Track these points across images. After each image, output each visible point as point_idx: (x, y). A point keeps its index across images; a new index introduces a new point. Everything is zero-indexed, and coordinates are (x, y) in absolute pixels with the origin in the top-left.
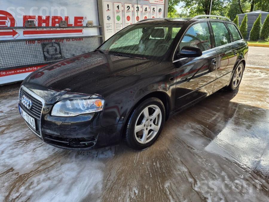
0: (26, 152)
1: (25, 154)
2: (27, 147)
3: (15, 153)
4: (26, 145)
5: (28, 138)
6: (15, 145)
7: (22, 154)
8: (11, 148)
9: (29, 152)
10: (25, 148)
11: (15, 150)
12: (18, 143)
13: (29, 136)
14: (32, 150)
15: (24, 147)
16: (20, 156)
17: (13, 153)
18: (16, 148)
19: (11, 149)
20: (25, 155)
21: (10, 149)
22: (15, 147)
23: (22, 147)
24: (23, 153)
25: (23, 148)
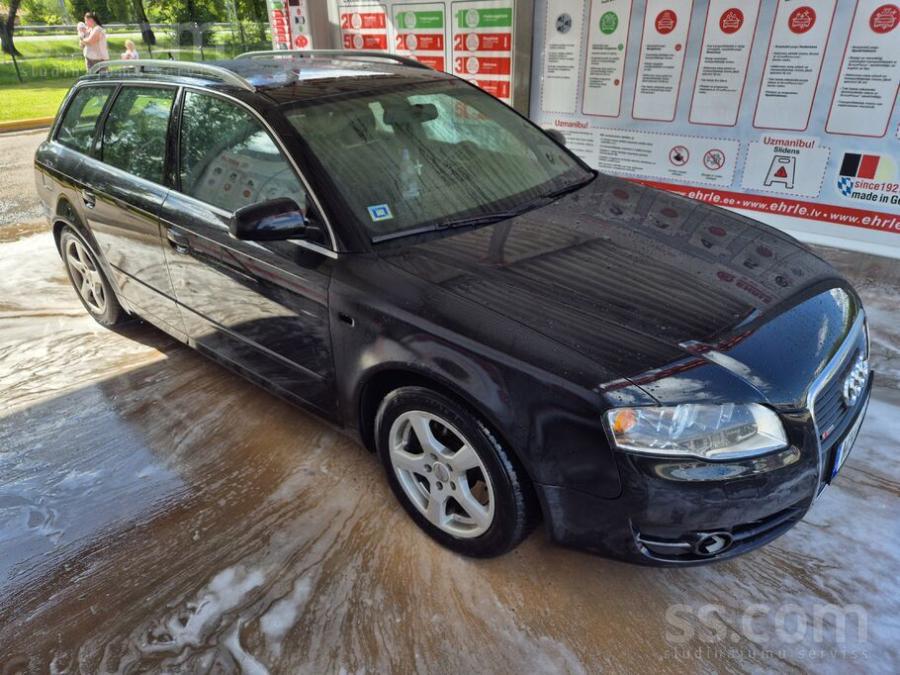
0: (850, 539)
1: (855, 538)
2: (829, 550)
3: (878, 566)
4: (822, 561)
5: (789, 581)
6: (847, 595)
7: (865, 546)
8: (870, 597)
9: (844, 533)
10: (839, 554)
11: (866, 575)
12: (835, 595)
13: (775, 584)
14: (829, 529)
15: (835, 561)
16: (873, 547)
17: (882, 574)
18: (859, 580)
19: (875, 591)
20: (861, 534)
21: (877, 597)
22: (858, 586)
23: (840, 567)
24: (858, 547)
25: (840, 559)
